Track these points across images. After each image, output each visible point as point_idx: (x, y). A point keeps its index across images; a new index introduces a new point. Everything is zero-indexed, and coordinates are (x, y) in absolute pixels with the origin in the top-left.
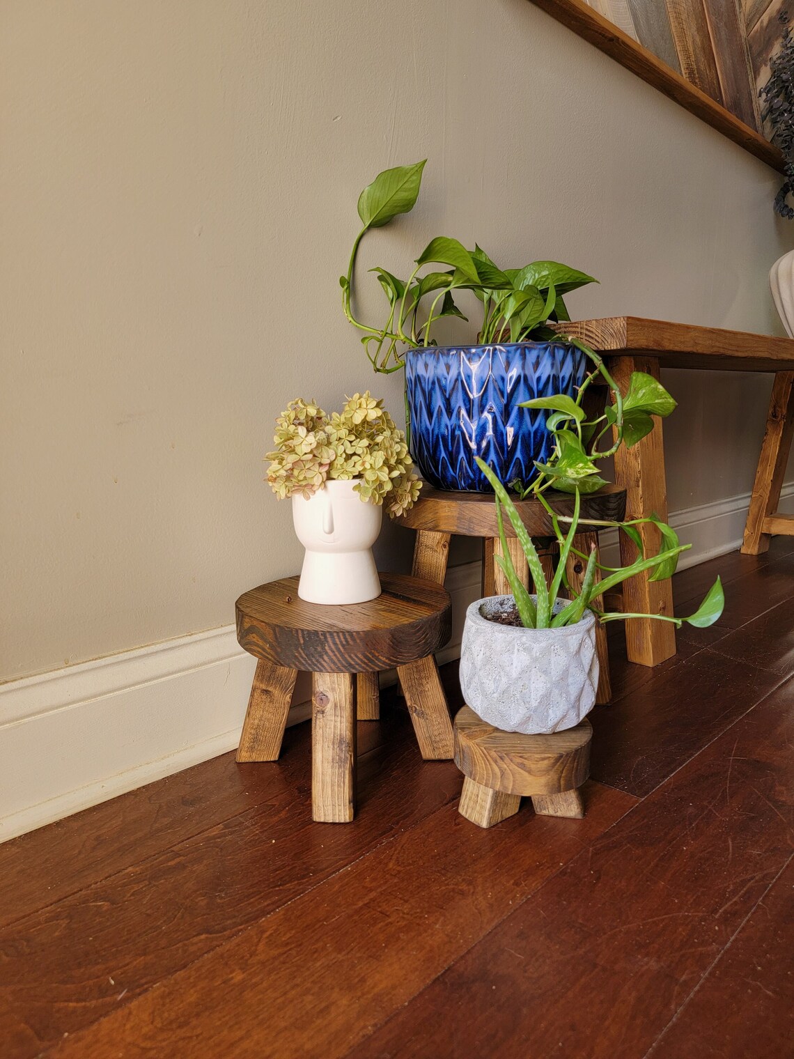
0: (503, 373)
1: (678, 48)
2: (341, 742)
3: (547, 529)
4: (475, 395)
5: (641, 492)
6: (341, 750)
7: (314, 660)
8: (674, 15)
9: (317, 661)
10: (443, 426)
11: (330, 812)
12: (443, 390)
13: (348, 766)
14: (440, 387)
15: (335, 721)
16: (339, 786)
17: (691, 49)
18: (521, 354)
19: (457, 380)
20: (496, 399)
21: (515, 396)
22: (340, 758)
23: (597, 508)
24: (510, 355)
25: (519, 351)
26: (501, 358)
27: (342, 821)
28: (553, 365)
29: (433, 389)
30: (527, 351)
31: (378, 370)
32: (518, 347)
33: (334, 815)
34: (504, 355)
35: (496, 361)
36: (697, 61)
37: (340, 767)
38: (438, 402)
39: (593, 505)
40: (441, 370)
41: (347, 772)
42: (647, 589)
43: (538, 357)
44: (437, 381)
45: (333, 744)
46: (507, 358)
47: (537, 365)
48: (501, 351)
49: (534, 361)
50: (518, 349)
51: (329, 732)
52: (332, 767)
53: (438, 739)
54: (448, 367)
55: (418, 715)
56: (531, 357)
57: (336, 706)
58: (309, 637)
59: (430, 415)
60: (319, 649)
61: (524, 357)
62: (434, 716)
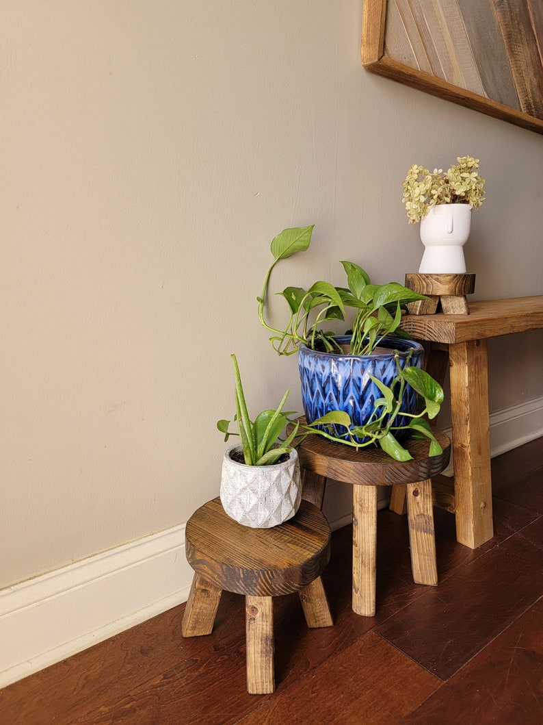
0: (360, 375)
1: (518, 91)
2: (266, 639)
3: (387, 481)
4: (340, 385)
5: (469, 429)
6: (267, 644)
7: (250, 589)
8: (516, 69)
9: (253, 589)
10: (320, 403)
11: (260, 687)
12: (320, 381)
13: (271, 655)
14: (318, 379)
15: (263, 625)
16: (266, 669)
17: (529, 90)
18: (373, 364)
19: (329, 377)
20: (355, 391)
21: (368, 390)
22: (266, 650)
23: (425, 465)
24: (365, 365)
25: (371, 363)
26: (358, 366)
27: (269, 693)
28: (395, 370)
29: (314, 379)
30: (376, 362)
31: (281, 354)
32: (370, 359)
33: (263, 689)
34: (360, 364)
35: (355, 367)
36: (533, 97)
37: (266, 656)
38: (317, 388)
39: (423, 464)
40: (319, 369)
41: (271, 659)
42: (471, 496)
43: (384, 366)
44: (316, 375)
45: (262, 640)
46: (363, 366)
47: (384, 370)
48: (358, 361)
49: (382, 368)
50: (370, 361)
51: (259, 632)
52: (261, 656)
53: (319, 614)
54: (323, 367)
55: (306, 601)
56: (380, 365)
57: (263, 615)
58: (247, 573)
59: (312, 394)
60: (254, 581)
61: (374, 366)
62: (317, 600)
